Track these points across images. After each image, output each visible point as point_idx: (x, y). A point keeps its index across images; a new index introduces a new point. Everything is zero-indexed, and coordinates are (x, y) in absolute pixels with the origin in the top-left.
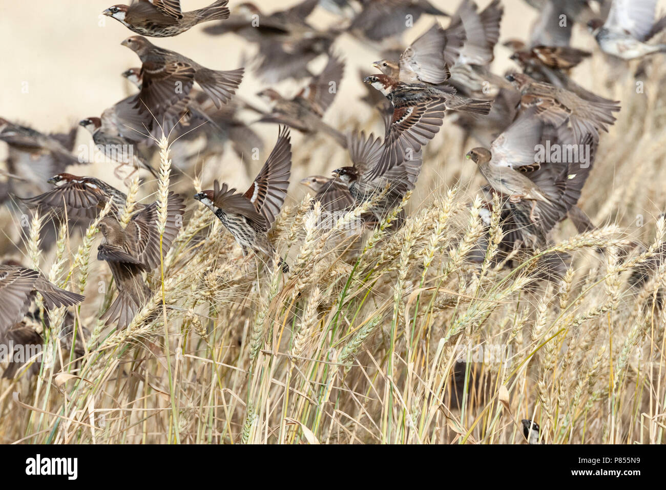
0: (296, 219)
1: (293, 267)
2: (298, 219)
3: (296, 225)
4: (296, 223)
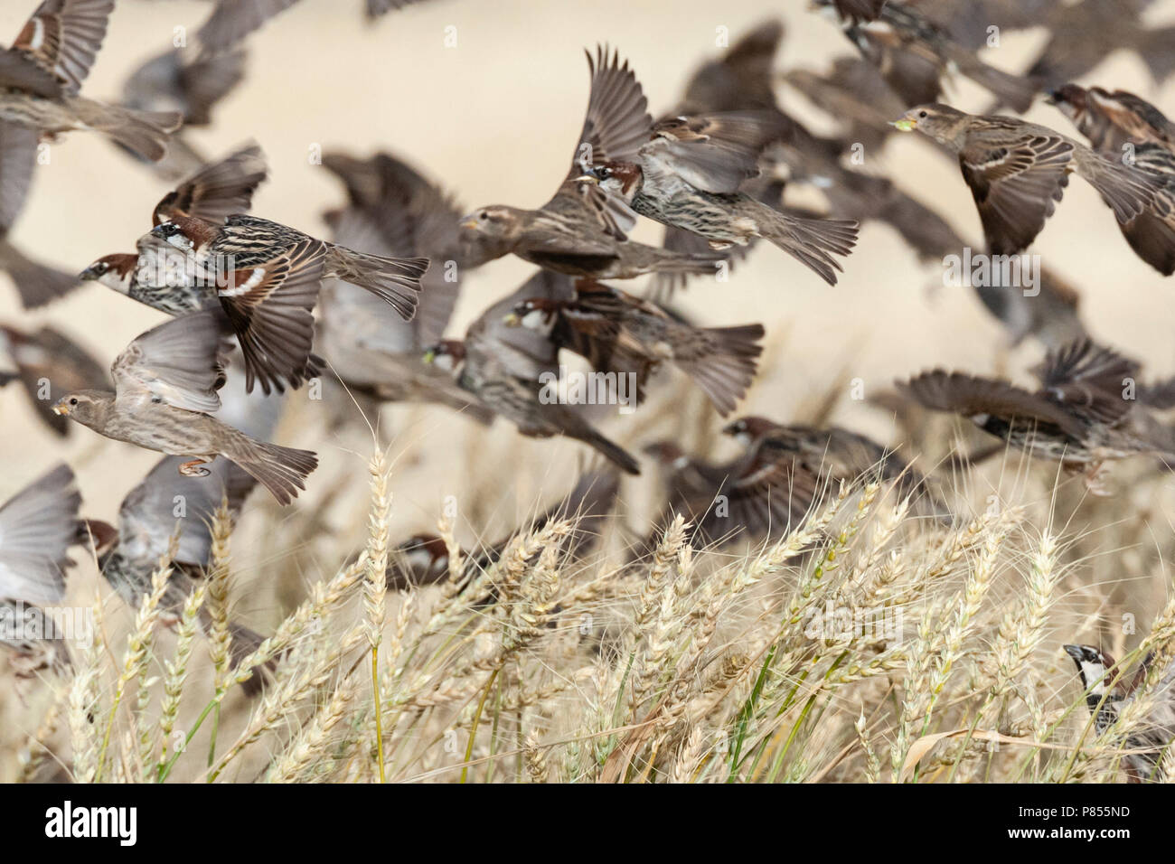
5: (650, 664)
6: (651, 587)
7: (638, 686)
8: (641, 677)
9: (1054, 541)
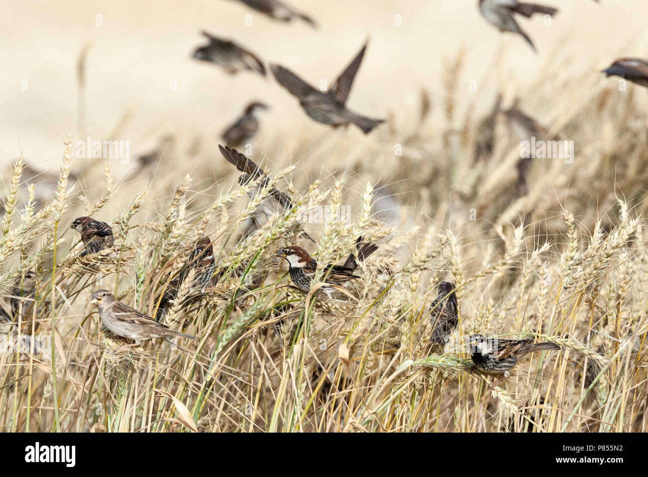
0: (175, 199)
1: (166, 245)
2: (177, 199)
3: (174, 205)
4: (175, 203)
5: (172, 239)
6: (173, 205)
7: (166, 248)
8: (168, 244)
9: (373, 187)
